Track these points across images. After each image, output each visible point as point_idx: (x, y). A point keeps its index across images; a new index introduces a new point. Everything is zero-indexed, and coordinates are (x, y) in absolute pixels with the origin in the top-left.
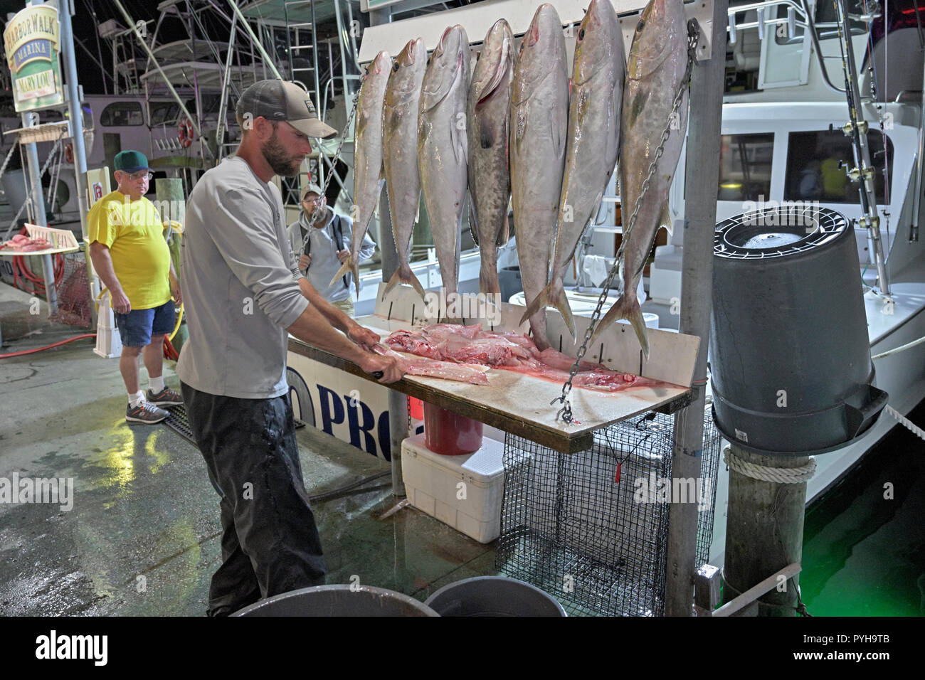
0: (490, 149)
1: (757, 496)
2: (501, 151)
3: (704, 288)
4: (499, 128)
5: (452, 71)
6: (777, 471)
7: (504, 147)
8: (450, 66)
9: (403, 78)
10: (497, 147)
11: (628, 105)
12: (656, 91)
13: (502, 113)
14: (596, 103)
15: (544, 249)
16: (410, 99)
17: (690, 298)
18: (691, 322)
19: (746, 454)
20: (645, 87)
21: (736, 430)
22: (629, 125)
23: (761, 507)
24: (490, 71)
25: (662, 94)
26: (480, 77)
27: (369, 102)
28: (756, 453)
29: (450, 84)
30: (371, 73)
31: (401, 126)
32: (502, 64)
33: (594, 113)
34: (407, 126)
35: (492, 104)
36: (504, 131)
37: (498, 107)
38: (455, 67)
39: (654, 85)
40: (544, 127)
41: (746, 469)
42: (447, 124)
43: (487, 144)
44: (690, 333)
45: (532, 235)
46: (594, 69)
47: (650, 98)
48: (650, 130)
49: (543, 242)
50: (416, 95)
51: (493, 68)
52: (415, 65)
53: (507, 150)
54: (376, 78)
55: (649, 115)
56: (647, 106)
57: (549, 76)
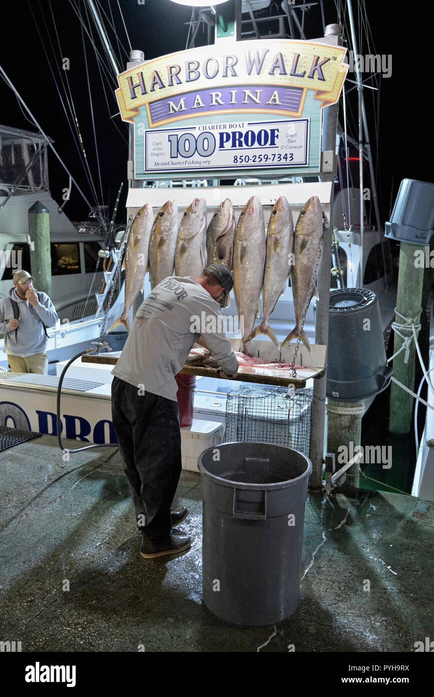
0: (223, 260)
1: (343, 423)
2: (229, 261)
3: (326, 324)
5: (202, 221)
6: (352, 409)
7: (230, 259)
8: (201, 218)
9: (166, 220)
10: (226, 259)
11: (297, 245)
12: (312, 240)
13: (230, 243)
14: (283, 243)
15: (254, 308)
16: (171, 231)
17: (321, 329)
18: (321, 340)
19: (337, 403)
20: (307, 238)
21: (333, 392)
22: (298, 253)
23: (345, 428)
24: (225, 223)
25: (314, 242)
26: (220, 225)
27: (142, 230)
28: (342, 402)
29: (199, 227)
30: (142, 214)
31: (166, 245)
32: (230, 220)
33: (282, 247)
34: (169, 245)
35: (225, 239)
36: (230, 252)
37: (228, 240)
38: (202, 219)
39: (311, 238)
40: (257, 252)
41: (338, 410)
42: (199, 246)
43: (221, 257)
44: (321, 344)
45: (249, 301)
46: (282, 228)
47: (309, 243)
48: (310, 256)
49: (254, 305)
50: (175, 229)
51: (227, 222)
52: (174, 214)
53: (231, 261)
54: (145, 218)
55: (309, 250)
56: (308, 246)
57: (259, 229)
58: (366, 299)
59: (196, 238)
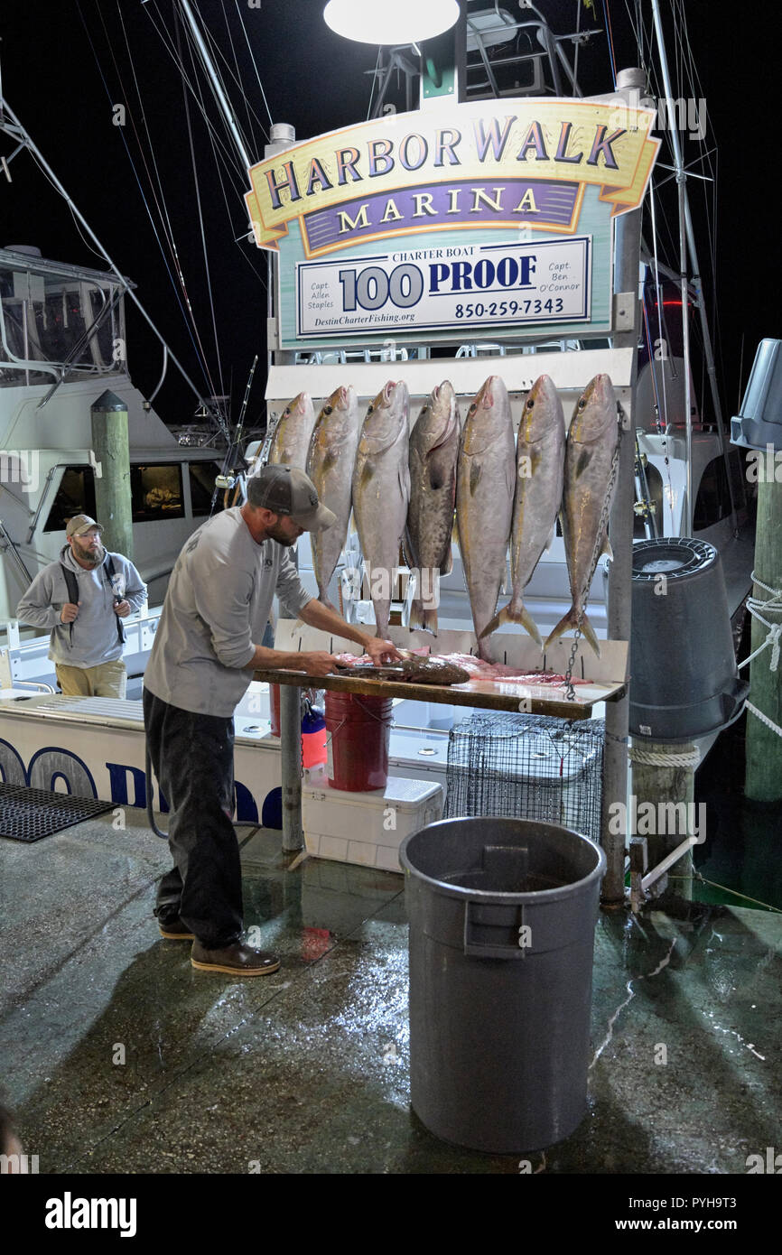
0: (439, 491)
1: (660, 782)
2: (450, 492)
3: (626, 603)
4: (447, 473)
5: (400, 421)
6: (677, 756)
7: (451, 489)
8: (398, 416)
9: (337, 420)
10: (445, 489)
11: (572, 461)
12: (598, 453)
13: (451, 460)
15: (496, 576)
16: (346, 440)
17: (618, 612)
18: (619, 630)
19: (649, 746)
20: (589, 449)
21: (641, 726)
22: (575, 477)
23: (664, 791)
24: (441, 426)
25: (603, 456)
26: (434, 429)
27: (293, 440)
28: (658, 743)
29: (396, 432)
30: (293, 412)
31: (337, 465)
32: (451, 419)
33: (546, 466)
34: (342, 465)
35: (442, 452)
36: (452, 475)
37: (448, 454)
38: (402, 417)
39: (596, 448)
40: (500, 475)
41: (650, 759)
42: (396, 467)
43: (436, 485)
44: (618, 639)
45: (486, 564)
46: (544, 433)
47: (593, 458)
48: (595, 481)
49: (497, 570)
50: (353, 436)
51: (445, 422)
52: (350, 409)
53: (454, 491)
54: (299, 419)
55: (593, 470)
56: (591, 464)
57: (503, 434)
58: (699, 557)
59: (389, 453)
